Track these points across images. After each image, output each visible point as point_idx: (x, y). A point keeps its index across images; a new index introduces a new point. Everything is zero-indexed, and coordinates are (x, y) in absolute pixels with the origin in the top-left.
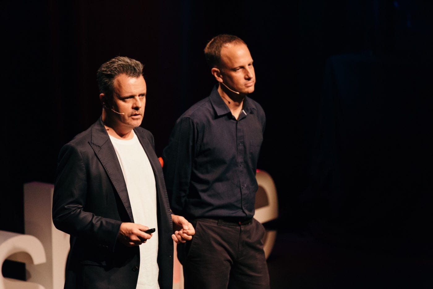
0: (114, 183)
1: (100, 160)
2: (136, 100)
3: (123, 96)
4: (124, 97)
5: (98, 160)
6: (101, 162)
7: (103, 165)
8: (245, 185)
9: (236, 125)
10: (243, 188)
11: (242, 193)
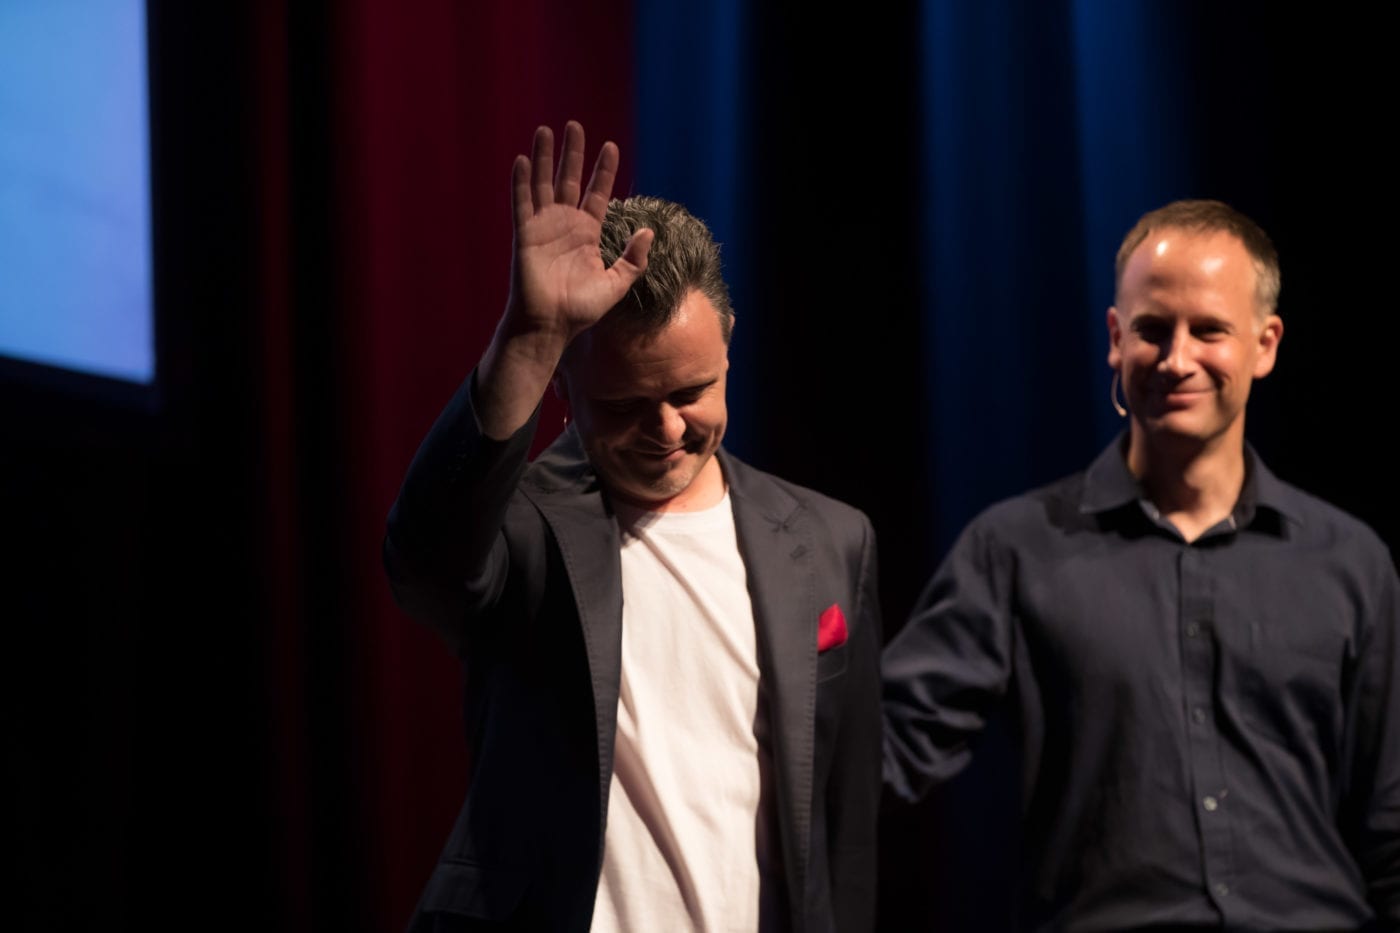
8: (1224, 794)
9: (1179, 558)
10: (1211, 804)
11: (1204, 826)
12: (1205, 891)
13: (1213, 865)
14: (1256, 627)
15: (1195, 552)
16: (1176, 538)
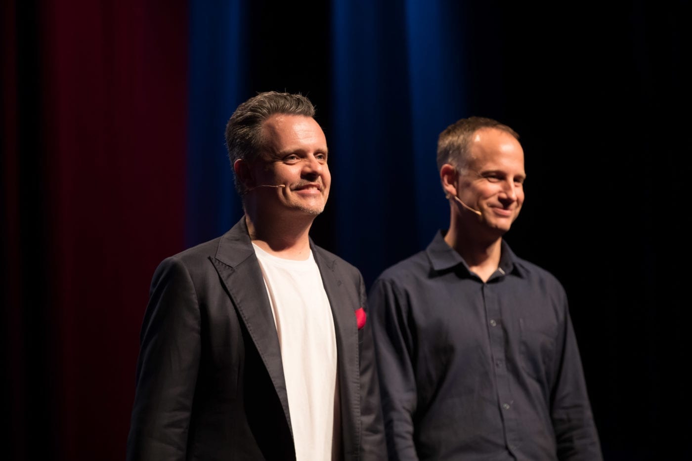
0: (255, 338)
1: (231, 293)
2: (310, 161)
3: (281, 151)
4: (284, 152)
5: (225, 294)
6: (233, 297)
7: (236, 303)
8: (512, 402)
9: (482, 289)
10: (506, 406)
11: (505, 417)
12: (507, 448)
13: (510, 436)
14: (521, 320)
15: (489, 286)
16: (477, 279)
